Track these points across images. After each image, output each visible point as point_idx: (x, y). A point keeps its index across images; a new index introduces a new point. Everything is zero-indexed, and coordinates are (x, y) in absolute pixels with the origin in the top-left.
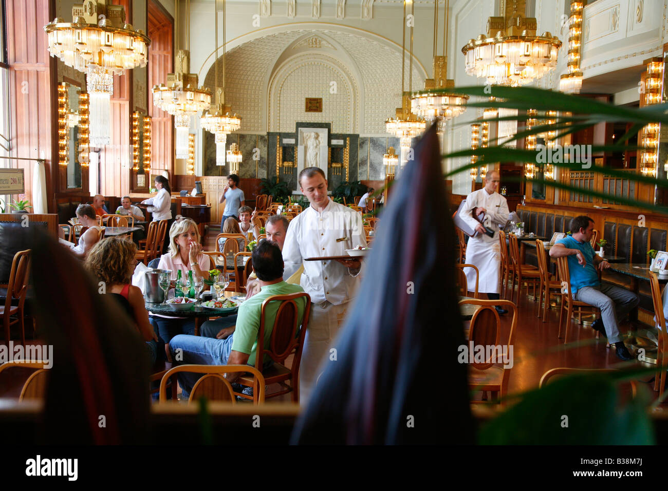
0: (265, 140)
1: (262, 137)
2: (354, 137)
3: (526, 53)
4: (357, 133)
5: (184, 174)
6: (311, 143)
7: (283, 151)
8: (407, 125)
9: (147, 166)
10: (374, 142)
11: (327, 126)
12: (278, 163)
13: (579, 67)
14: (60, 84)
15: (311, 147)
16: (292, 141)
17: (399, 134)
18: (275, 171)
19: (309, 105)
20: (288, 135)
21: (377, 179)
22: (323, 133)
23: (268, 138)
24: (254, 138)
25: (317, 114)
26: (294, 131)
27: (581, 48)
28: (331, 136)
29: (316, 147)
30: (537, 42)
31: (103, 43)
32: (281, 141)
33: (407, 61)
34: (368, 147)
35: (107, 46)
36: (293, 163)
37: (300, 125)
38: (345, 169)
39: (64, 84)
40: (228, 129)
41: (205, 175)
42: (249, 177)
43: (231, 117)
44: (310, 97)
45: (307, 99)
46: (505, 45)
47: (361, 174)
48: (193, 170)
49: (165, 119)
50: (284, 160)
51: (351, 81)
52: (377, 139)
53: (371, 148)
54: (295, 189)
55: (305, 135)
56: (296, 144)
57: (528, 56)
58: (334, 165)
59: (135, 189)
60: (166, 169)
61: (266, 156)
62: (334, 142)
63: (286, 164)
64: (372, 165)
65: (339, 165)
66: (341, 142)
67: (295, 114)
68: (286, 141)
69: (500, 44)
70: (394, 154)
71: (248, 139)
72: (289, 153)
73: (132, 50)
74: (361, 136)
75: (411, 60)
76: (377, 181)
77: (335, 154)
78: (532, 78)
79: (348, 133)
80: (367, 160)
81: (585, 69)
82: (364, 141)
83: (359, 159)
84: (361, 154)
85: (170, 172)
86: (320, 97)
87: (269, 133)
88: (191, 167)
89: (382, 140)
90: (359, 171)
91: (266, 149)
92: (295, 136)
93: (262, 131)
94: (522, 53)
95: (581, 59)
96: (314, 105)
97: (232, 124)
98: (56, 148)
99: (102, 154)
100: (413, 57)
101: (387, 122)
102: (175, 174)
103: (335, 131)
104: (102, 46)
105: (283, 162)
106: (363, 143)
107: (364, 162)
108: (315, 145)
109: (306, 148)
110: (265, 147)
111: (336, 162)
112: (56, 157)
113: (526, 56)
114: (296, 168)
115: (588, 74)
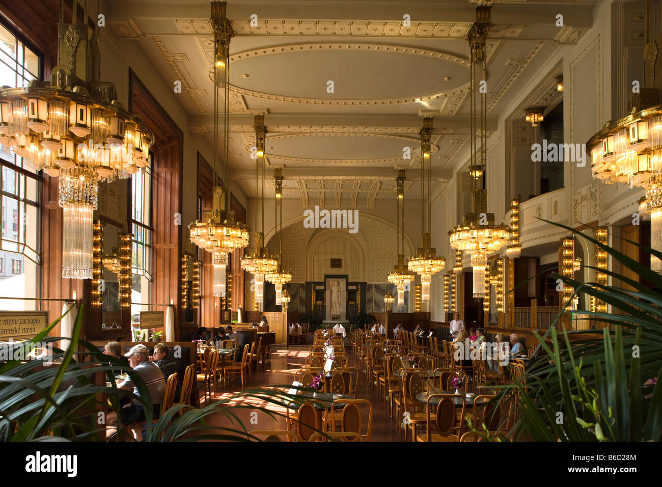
0: (304, 287)
1: (302, 285)
2: (364, 284)
3: (489, 236)
4: (365, 281)
5: (251, 310)
6: (335, 289)
7: (316, 294)
8: (402, 277)
9: (230, 306)
10: (377, 287)
11: (345, 277)
12: (313, 302)
13: (518, 241)
14: (183, 256)
15: (335, 291)
16: (322, 287)
17: (396, 282)
18: (311, 307)
19: (333, 263)
20: (320, 283)
21: (379, 312)
22: (343, 282)
23: (306, 285)
24: (296, 285)
25: (338, 269)
26: (323, 281)
27: (519, 228)
28: (348, 284)
29: (338, 291)
30: (496, 229)
31: (225, 234)
32: (315, 287)
33: (401, 236)
34: (373, 290)
35: (227, 236)
36: (323, 302)
37: (327, 276)
38: (358, 305)
39: (186, 256)
40: (284, 281)
41: (265, 311)
42: (293, 311)
43: (286, 273)
44: (334, 258)
45: (331, 259)
46: (476, 231)
47: (368, 308)
48: (257, 307)
49: (239, 275)
50: (317, 300)
51: (361, 247)
52: (379, 285)
53: (375, 291)
54: (325, 320)
55: (331, 283)
56: (325, 289)
57: (491, 237)
58: (350, 303)
59: (223, 321)
60: (240, 307)
61: (305, 298)
62: (350, 287)
63: (318, 303)
64: (376, 303)
65: (353, 303)
66: (355, 288)
67: (324, 269)
68: (318, 287)
69: (473, 231)
70: (391, 295)
71: (293, 286)
72: (320, 295)
73: (241, 238)
74: (368, 283)
75: (403, 234)
76: (380, 313)
77: (351, 295)
78: (493, 250)
79: (359, 281)
80: (372, 299)
81: (522, 243)
82: (371, 286)
83: (367, 298)
84: (368, 295)
85: (243, 309)
86: (341, 258)
87: (306, 282)
88: (256, 305)
89: (382, 285)
90: (367, 307)
91: (305, 293)
92: (324, 284)
93: (302, 281)
94: (487, 236)
95: (519, 236)
96: (336, 263)
97: (287, 278)
98: (180, 297)
99: (203, 300)
100: (405, 234)
101: (388, 275)
102: (246, 310)
103: (351, 280)
104: (224, 236)
105: (316, 301)
106: (370, 288)
107: (370, 301)
108: (337, 290)
109: (331, 292)
110: (304, 291)
111: (352, 301)
112: (180, 303)
113: (489, 237)
114: (325, 305)
115: (525, 246)
